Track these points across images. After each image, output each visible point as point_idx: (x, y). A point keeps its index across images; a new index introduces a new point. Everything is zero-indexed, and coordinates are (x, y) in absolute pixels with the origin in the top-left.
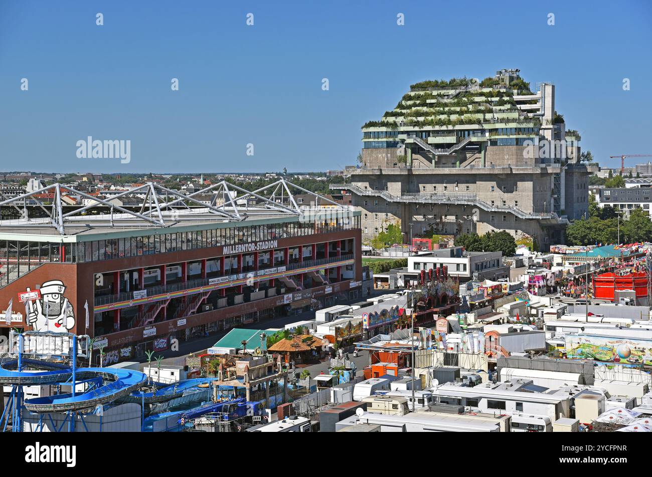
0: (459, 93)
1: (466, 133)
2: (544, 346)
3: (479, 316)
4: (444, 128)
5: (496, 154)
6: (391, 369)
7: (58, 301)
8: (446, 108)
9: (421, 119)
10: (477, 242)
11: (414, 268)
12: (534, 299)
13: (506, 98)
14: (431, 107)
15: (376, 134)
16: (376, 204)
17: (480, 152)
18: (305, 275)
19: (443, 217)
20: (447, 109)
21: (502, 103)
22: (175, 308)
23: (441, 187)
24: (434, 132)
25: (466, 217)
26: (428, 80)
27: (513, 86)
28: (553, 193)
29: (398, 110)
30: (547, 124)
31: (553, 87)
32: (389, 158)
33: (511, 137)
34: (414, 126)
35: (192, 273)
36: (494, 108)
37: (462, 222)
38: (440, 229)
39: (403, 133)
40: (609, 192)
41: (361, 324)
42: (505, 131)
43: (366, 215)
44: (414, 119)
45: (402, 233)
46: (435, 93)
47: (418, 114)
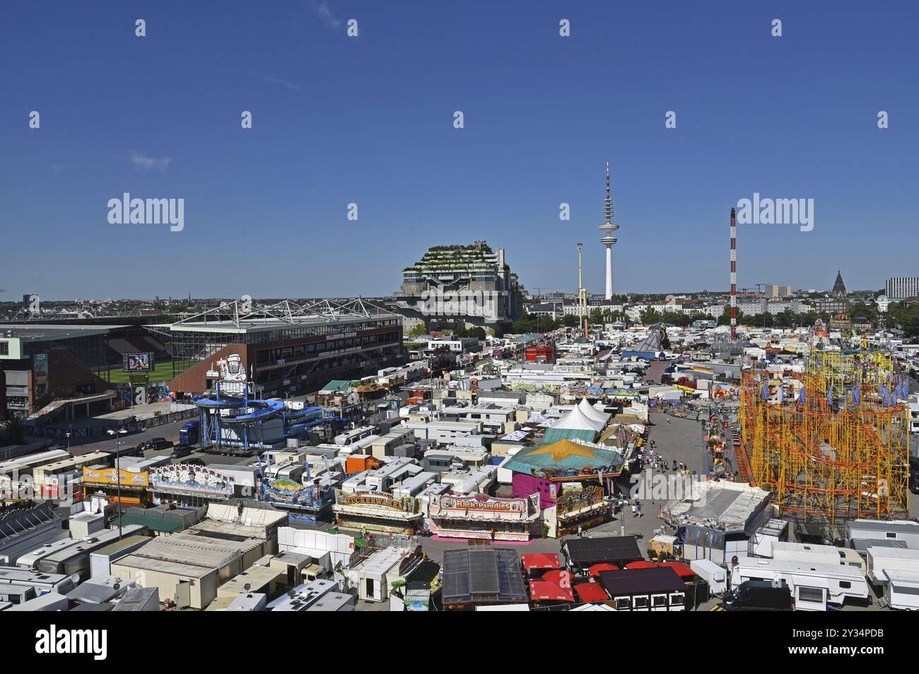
0: (455, 253)
1: (459, 274)
2: (500, 386)
3: (467, 372)
4: (447, 271)
5: (475, 285)
6: (419, 400)
7: (237, 365)
9: (435, 266)
10: (465, 333)
11: (432, 347)
12: (496, 362)
13: (479, 256)
14: (440, 260)
15: (410, 275)
16: (411, 313)
17: (466, 285)
18: (372, 351)
19: (447, 320)
20: (448, 261)
21: (477, 258)
22: (301, 369)
24: (442, 273)
26: (438, 246)
27: (484, 250)
29: (422, 262)
30: (501, 270)
31: (504, 250)
32: (418, 288)
33: (482, 276)
34: (431, 270)
35: (309, 350)
36: (473, 261)
38: (446, 327)
39: (425, 274)
40: (533, 306)
41: (403, 377)
42: (480, 273)
43: (405, 319)
44: (431, 266)
45: (425, 329)
46: (442, 253)
47: (433, 264)
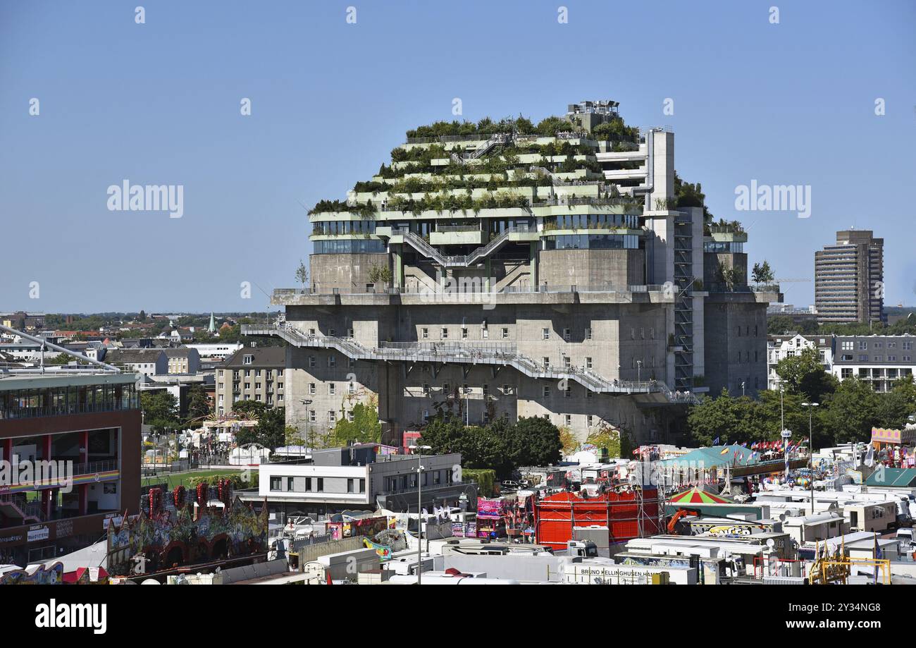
0: (493, 147)
1: (502, 224)
4: (459, 214)
5: (553, 265)
8: (465, 176)
9: (418, 197)
10: (459, 436)
11: (272, 488)
13: (580, 158)
14: (439, 174)
15: (333, 226)
16: (332, 364)
17: (528, 263)
19: (461, 390)
20: (467, 177)
21: (571, 166)
23: (455, 330)
24: (442, 221)
25: (502, 390)
26: (439, 122)
27: (596, 134)
28: (673, 342)
29: (380, 180)
30: (658, 209)
31: (670, 137)
32: (358, 274)
33: (580, 232)
34: (404, 210)
36: (555, 176)
37: (495, 399)
38: (455, 414)
39: (385, 223)
40: (852, 343)
42: (569, 221)
43: (313, 386)
44: (406, 197)
45: (380, 422)
46: (449, 146)
47: (414, 187)
